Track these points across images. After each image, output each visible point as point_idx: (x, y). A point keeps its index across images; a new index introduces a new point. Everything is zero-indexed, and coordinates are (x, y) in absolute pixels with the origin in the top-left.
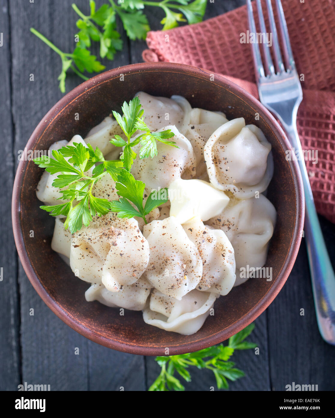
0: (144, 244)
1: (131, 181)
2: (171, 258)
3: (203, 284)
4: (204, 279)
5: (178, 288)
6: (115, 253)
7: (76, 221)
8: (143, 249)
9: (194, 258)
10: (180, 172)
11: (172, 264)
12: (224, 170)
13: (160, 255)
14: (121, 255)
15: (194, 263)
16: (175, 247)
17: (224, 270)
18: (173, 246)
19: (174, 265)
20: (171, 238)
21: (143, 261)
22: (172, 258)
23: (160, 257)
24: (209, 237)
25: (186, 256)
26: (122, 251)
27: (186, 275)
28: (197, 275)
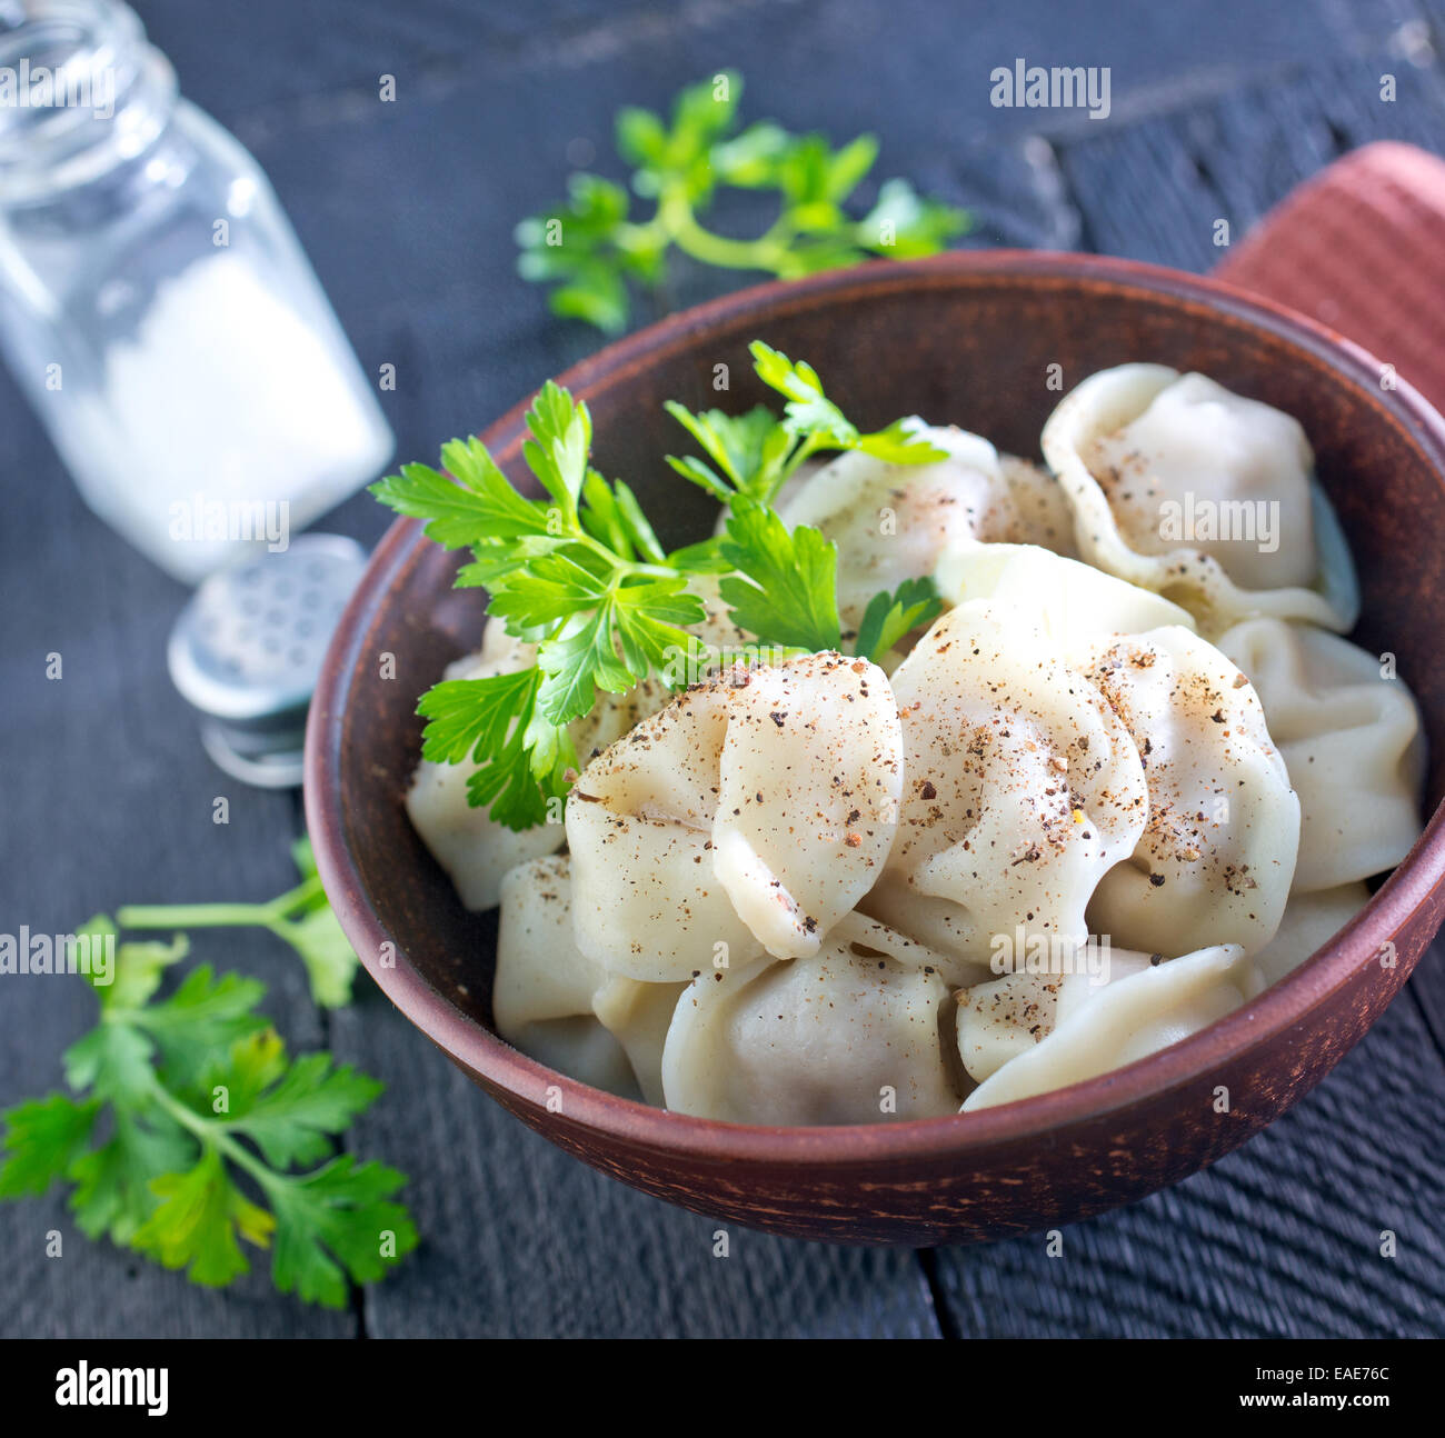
0: (865, 677)
1: (776, 555)
2: (995, 730)
3: (1167, 849)
4: (1163, 829)
5: (1057, 855)
6: (749, 718)
7: (569, 693)
8: (864, 693)
9: (1093, 723)
10: (971, 524)
11: (1005, 754)
12: (1140, 499)
13: (944, 733)
14: (778, 719)
15: (1101, 748)
16: (1001, 693)
17: (1241, 783)
18: (994, 690)
19: (1018, 756)
20: (976, 652)
21: (876, 749)
22: (1000, 728)
23: (949, 741)
24: (1138, 654)
25: (1060, 728)
26: (776, 704)
27: (1078, 807)
28: (1126, 800)
